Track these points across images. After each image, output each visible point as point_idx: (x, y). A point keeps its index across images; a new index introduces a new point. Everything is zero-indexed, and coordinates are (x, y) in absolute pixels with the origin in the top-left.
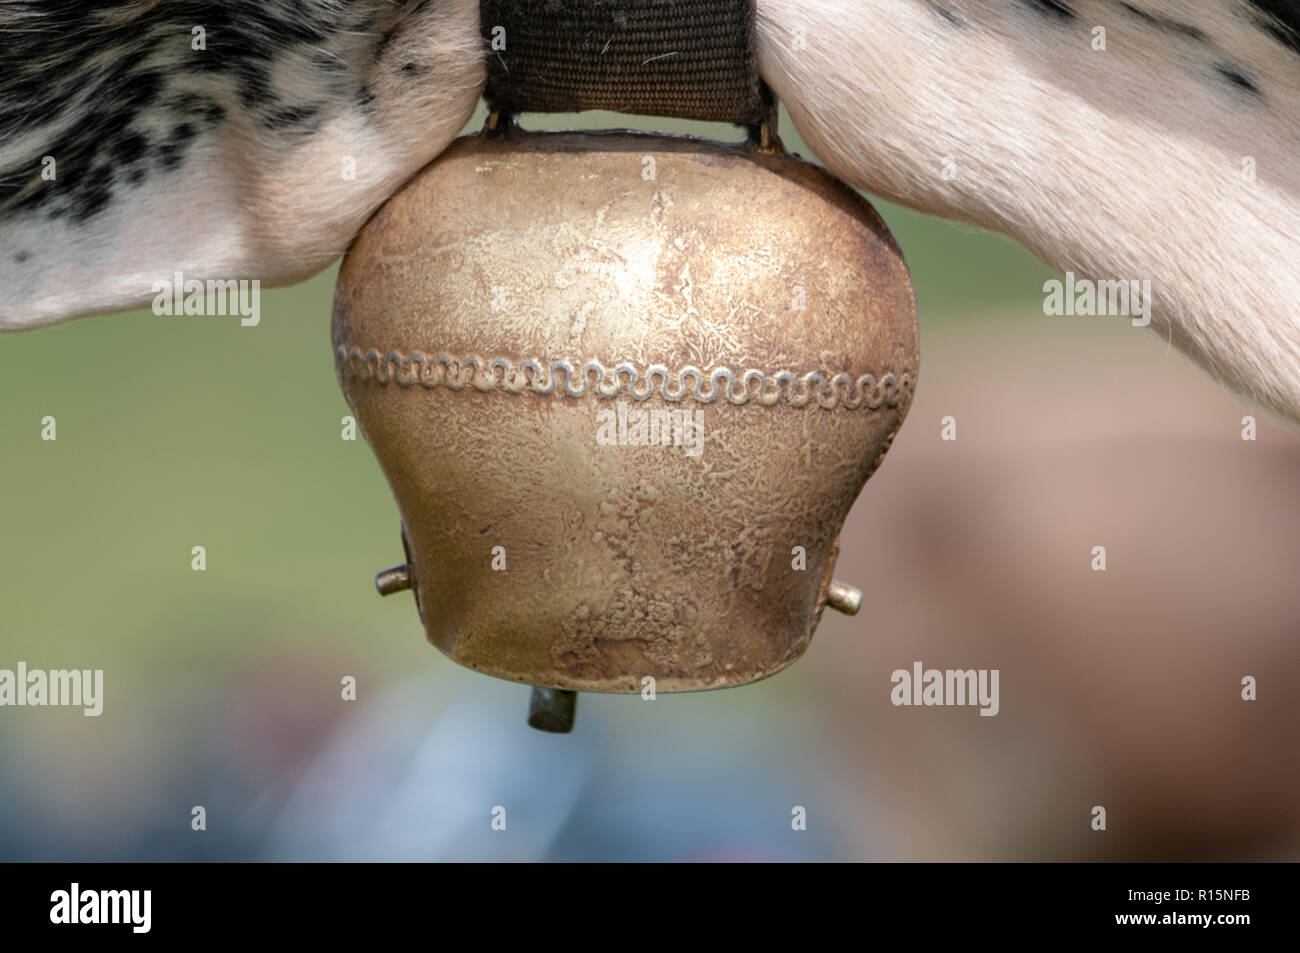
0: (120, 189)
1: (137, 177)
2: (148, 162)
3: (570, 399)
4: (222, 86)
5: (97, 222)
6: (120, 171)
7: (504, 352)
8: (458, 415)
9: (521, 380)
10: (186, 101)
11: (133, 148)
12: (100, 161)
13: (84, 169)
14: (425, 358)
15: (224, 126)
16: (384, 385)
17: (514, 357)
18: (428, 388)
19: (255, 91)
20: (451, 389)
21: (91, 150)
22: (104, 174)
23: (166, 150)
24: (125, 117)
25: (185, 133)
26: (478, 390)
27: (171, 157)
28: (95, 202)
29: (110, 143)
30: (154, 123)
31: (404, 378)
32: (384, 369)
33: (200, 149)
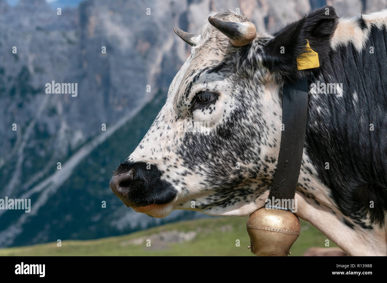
0: (227, 206)
1: (229, 205)
2: (231, 204)
3: (274, 232)
4: (241, 198)
5: (225, 208)
6: (228, 204)
7: (268, 227)
8: (263, 232)
9: (269, 230)
10: (237, 199)
11: (230, 202)
12: (226, 203)
13: (225, 203)
14: (260, 227)
15: (240, 202)
16: (255, 229)
17: (269, 227)
18: (260, 229)
19: (245, 198)
20: (262, 230)
21: (226, 201)
22: (226, 204)
23: (233, 203)
24: (230, 199)
25: (235, 202)
26: (265, 230)
27: (233, 204)
28: (225, 206)
29: (228, 201)
30: (233, 200)
31: (257, 228)
32: (255, 227)
33: (236, 204)
